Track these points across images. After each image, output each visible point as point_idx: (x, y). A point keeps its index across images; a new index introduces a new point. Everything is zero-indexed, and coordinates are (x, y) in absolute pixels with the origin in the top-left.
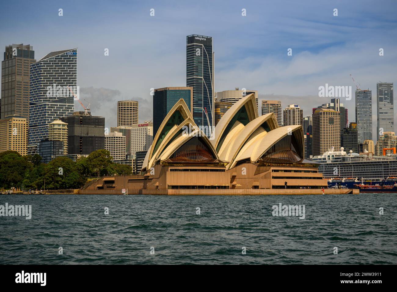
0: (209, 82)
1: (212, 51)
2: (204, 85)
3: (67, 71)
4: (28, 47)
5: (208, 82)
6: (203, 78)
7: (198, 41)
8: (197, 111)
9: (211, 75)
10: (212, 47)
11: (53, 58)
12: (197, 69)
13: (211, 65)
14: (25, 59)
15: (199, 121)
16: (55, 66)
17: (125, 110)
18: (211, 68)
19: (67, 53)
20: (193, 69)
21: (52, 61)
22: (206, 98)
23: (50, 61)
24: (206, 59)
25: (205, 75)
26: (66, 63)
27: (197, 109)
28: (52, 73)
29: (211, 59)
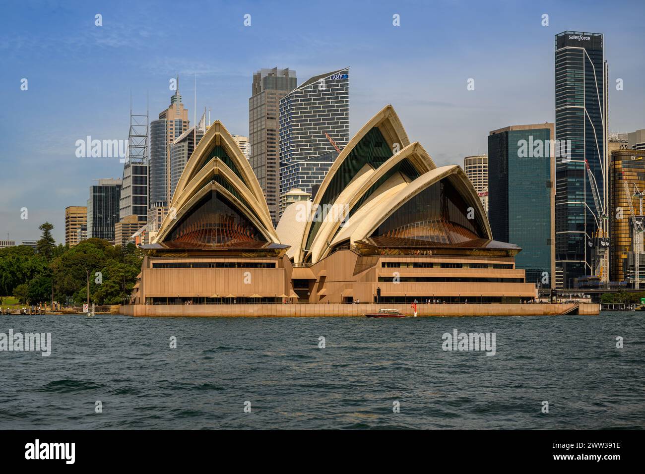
0: (597, 115)
1: (602, 59)
2: (587, 121)
3: (333, 106)
4: (286, 72)
5: (594, 115)
6: (584, 107)
7: (574, 43)
8: (573, 168)
9: (601, 101)
10: (602, 51)
11: (311, 86)
12: (574, 93)
13: (600, 85)
14: (281, 92)
15: (578, 184)
16: (314, 100)
17: (475, 171)
18: (601, 89)
19: (333, 76)
20: (566, 93)
21: (310, 92)
22: (591, 143)
23: (306, 92)
24: (592, 73)
25: (588, 102)
26: (330, 94)
27: (574, 164)
28: (310, 112)
29: (600, 74)
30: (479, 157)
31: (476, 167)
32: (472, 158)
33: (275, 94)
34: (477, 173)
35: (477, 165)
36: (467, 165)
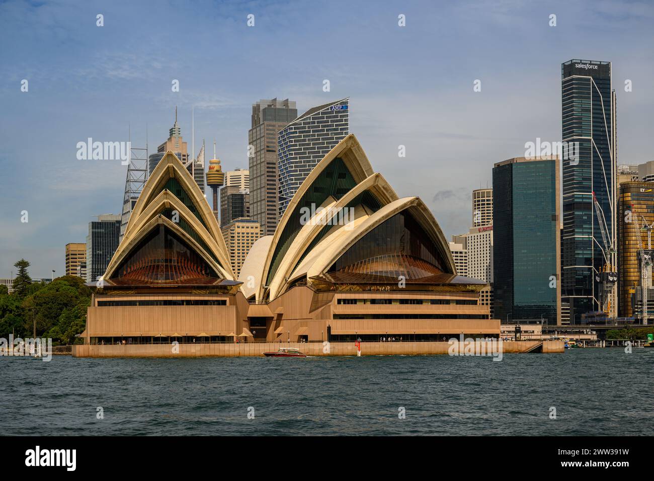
0: (604, 146)
1: (610, 89)
2: (595, 152)
3: (332, 138)
4: (286, 102)
5: (602, 146)
6: (592, 138)
7: (581, 71)
8: (581, 200)
9: (609, 132)
10: (610, 80)
11: (310, 118)
12: (581, 123)
13: (608, 115)
14: (280, 123)
15: (585, 218)
16: (313, 131)
17: (484, 204)
18: (608, 119)
19: (332, 107)
20: (572, 123)
21: (309, 123)
22: (598, 175)
23: (304, 123)
24: (599, 103)
25: (595, 133)
26: (330, 126)
27: (581, 196)
28: (309, 144)
29: (607, 104)
30: (487, 191)
31: (484, 200)
32: (481, 191)
33: (274, 126)
34: (486, 206)
35: (486, 198)
36: (475, 198)
